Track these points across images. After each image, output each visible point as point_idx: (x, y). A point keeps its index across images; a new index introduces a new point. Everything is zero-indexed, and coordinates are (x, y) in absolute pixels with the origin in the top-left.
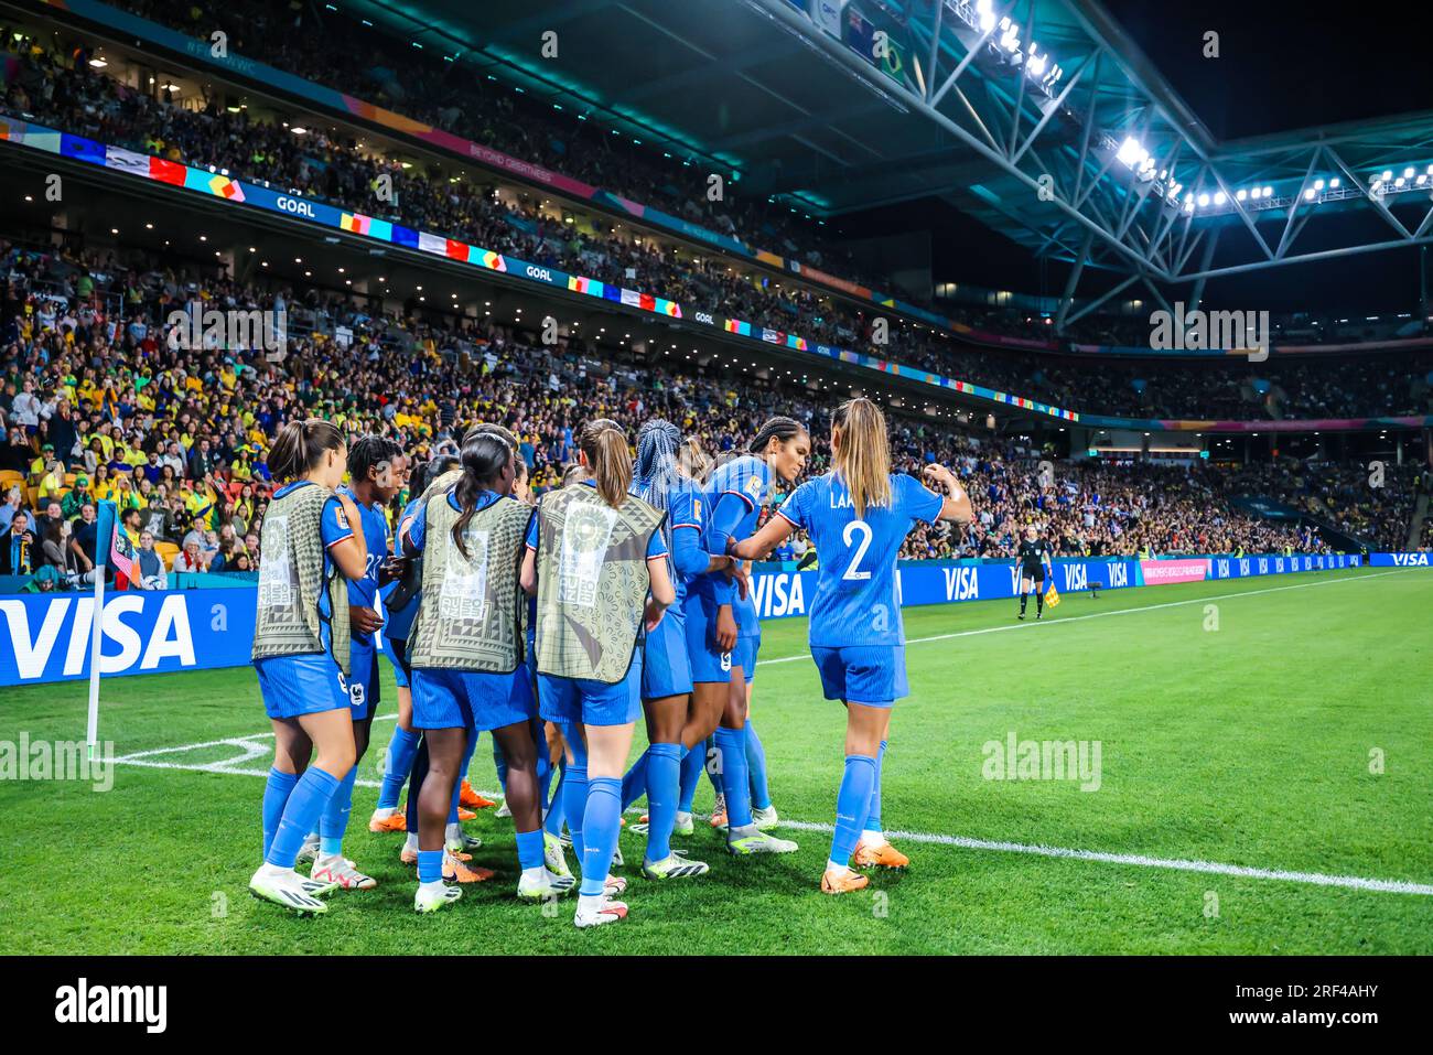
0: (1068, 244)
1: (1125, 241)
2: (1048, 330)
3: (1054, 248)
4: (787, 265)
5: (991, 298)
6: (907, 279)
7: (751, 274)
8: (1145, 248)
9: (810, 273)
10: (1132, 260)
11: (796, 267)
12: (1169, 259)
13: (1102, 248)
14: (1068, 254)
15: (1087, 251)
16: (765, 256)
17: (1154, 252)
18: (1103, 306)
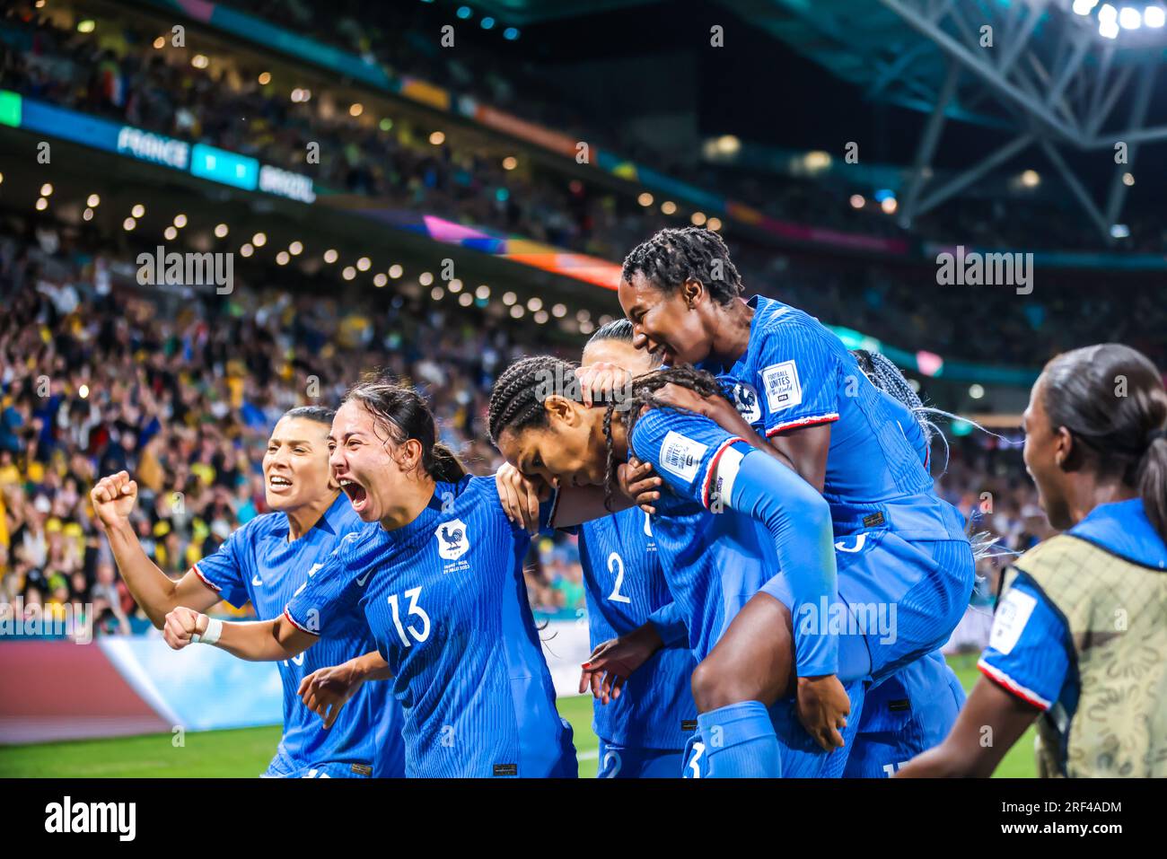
0: (921, 79)
1: (1012, 79)
2: (887, 221)
3: (896, 85)
4: (454, 104)
5: (795, 165)
6: (656, 131)
7: (395, 118)
8: (1042, 90)
9: (495, 119)
10: (1020, 108)
11: (469, 106)
12: (1080, 107)
13: (972, 88)
14: (918, 96)
15: (949, 92)
16: (417, 89)
17: (1057, 97)
18: (979, 183)
